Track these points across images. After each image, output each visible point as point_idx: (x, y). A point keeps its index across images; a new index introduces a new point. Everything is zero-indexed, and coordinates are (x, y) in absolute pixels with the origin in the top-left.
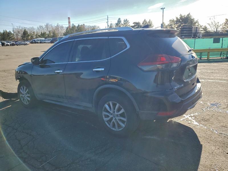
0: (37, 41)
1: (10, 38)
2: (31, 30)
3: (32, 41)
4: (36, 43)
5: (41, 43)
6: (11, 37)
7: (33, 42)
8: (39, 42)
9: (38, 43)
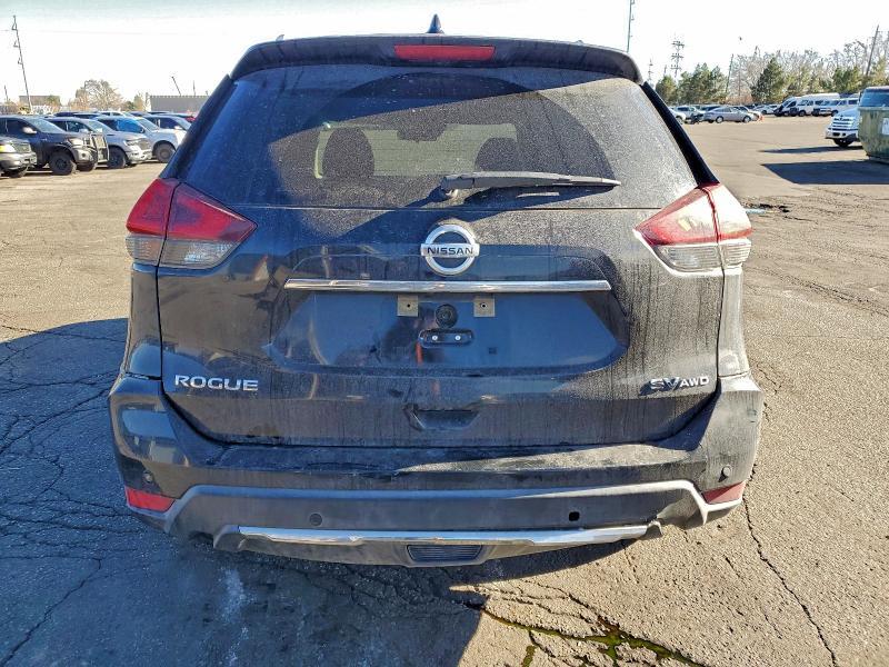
0: (801, 108)
1: (709, 93)
2: (804, 57)
3: (782, 108)
4: (794, 113)
5: (816, 113)
6: (715, 91)
7: (785, 109)
8: (809, 109)
9: (803, 113)
